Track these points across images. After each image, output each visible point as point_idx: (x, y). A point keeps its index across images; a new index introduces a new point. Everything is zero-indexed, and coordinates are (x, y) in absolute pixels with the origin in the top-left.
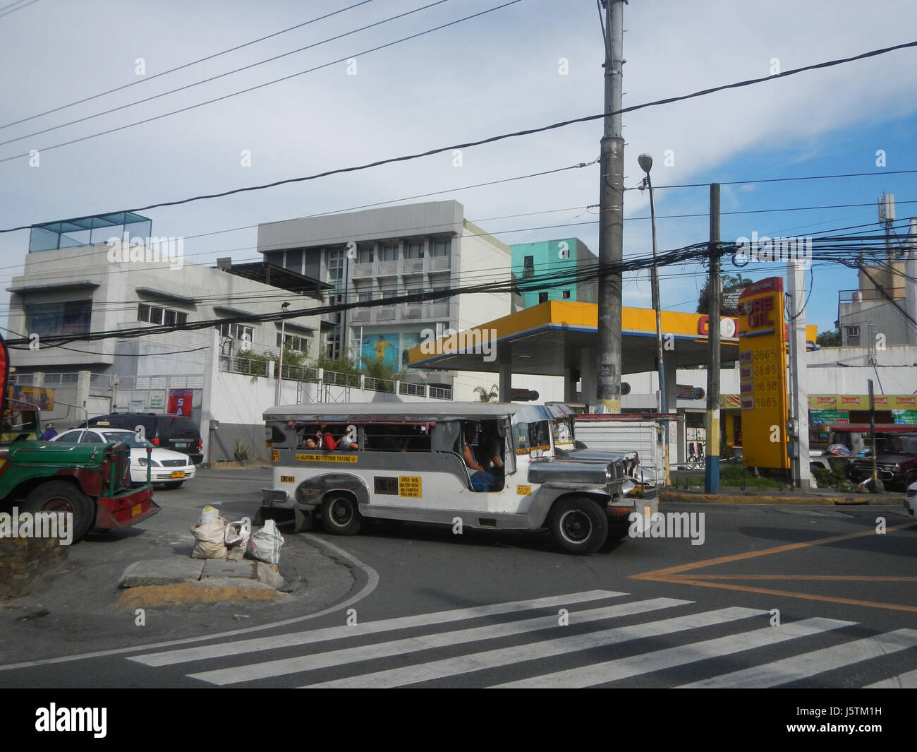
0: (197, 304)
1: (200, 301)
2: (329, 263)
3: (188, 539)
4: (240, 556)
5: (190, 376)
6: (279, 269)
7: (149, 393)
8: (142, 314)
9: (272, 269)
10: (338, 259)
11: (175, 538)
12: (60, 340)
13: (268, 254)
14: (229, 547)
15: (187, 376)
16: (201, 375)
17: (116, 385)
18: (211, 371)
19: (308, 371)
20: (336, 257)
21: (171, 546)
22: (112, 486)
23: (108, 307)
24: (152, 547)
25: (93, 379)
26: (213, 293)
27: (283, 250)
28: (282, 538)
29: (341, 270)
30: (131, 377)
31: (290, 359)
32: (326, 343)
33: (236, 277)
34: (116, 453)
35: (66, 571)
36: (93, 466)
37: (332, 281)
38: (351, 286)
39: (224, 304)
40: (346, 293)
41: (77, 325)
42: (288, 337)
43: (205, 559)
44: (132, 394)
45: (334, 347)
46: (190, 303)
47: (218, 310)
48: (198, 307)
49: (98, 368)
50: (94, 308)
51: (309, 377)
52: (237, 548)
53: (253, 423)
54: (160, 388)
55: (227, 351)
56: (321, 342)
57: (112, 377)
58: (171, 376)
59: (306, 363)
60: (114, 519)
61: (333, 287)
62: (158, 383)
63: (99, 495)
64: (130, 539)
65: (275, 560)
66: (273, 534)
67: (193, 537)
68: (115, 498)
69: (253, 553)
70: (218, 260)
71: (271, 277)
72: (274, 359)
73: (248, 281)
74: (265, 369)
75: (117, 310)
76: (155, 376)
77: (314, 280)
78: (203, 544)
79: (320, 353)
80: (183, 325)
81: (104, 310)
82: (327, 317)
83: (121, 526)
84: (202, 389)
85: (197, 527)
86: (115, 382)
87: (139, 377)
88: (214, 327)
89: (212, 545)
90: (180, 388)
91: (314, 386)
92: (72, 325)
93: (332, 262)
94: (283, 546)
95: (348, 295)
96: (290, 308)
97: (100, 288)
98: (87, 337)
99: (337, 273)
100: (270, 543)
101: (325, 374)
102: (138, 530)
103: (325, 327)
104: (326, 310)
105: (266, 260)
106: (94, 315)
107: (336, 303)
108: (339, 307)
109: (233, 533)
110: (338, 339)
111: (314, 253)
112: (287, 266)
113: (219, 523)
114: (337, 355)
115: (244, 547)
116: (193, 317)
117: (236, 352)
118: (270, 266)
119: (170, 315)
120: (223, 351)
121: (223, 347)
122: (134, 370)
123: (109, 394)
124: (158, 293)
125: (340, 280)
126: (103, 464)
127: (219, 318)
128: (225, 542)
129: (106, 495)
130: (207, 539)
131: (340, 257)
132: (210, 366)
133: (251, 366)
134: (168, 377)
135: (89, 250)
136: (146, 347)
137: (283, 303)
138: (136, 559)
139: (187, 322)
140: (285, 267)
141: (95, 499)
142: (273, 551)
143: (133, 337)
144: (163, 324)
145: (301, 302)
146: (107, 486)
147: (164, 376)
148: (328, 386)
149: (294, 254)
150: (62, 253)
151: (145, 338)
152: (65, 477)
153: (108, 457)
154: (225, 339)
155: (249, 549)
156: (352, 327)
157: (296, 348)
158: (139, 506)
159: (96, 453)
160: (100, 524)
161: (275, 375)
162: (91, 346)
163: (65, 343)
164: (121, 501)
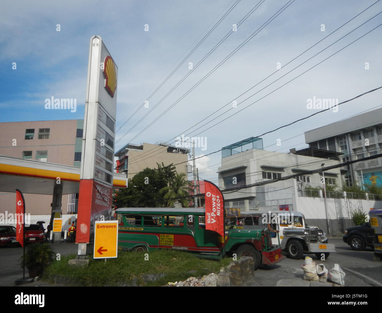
0: (284, 169)
1: (285, 168)
2: (339, 143)
3: (299, 271)
4: (325, 280)
5: (287, 199)
6: (317, 150)
7: (271, 208)
8: (264, 176)
9: (314, 150)
10: (343, 141)
11: (294, 270)
12: (237, 189)
13: (311, 144)
14: (320, 276)
15: (285, 199)
16: (291, 199)
17: (258, 205)
18: (295, 196)
19: (338, 194)
20: (342, 140)
21: (293, 273)
22: (266, 247)
23: (251, 174)
24: (285, 273)
25: (250, 203)
26: (290, 164)
27: (317, 141)
28: (344, 273)
29: (346, 146)
30: (264, 201)
31: (329, 189)
32: (345, 179)
33: (299, 156)
34: (265, 233)
35: (255, 281)
36: (258, 238)
37: (342, 151)
38: (352, 152)
39: (295, 168)
40: (350, 156)
41: (241, 182)
42: (326, 179)
43: (310, 280)
44: (265, 208)
45: (349, 181)
46: (281, 169)
47: (294, 171)
48: (285, 170)
49: (251, 198)
50: (246, 175)
51: (339, 196)
52: (323, 276)
53: (317, 218)
54: (275, 205)
55: (300, 188)
56: (342, 179)
57: (256, 202)
58: (279, 200)
59: (336, 189)
60: (269, 260)
61: (343, 154)
62: (274, 203)
63: (262, 251)
64: (276, 269)
65: (343, 283)
66: (339, 271)
67: (302, 270)
68: (268, 252)
69: (331, 279)
70: (290, 150)
71: (314, 153)
72: (321, 189)
73: (304, 157)
74: (318, 194)
75: (255, 175)
76: (273, 200)
77: (334, 152)
78: (307, 273)
79: (342, 184)
80: (280, 179)
81: (250, 176)
82: (343, 168)
83: (272, 264)
84: (292, 205)
85: (304, 265)
86: (258, 204)
87: (267, 201)
88: (293, 178)
89: (312, 274)
90: (283, 204)
91: (342, 200)
92: (239, 183)
93: (341, 142)
94: (345, 277)
95: (352, 157)
96: (325, 166)
97: (247, 168)
98: (246, 187)
99: (344, 147)
100: (339, 275)
101: (347, 194)
102: (278, 265)
103: (343, 172)
104: (342, 165)
105: (310, 147)
106: (247, 178)
107: (346, 161)
108: (348, 163)
109: (320, 269)
110: (350, 177)
111: (331, 140)
112: (320, 148)
113: (313, 264)
114: (351, 185)
115: (326, 276)
116: (284, 175)
117: (304, 188)
118: (312, 149)
119: (275, 175)
120: (299, 187)
121: (298, 186)
122: (264, 199)
123: (256, 209)
124: (269, 167)
125: (346, 150)
126: (261, 237)
127: (295, 174)
128: (317, 274)
129: (264, 250)
130: (309, 272)
131: (345, 139)
132: (294, 194)
133: (312, 193)
134: (278, 200)
135: (242, 154)
136: (267, 189)
137: (321, 164)
138: (280, 279)
139: (282, 177)
140: (319, 148)
141: (260, 252)
142: (341, 279)
143: (262, 185)
144: (272, 179)
145: (329, 163)
146: (264, 247)
147: (276, 200)
148: (350, 200)
149: (322, 142)
150: (233, 156)
151: (266, 185)
152: (248, 243)
153: (263, 235)
154: (298, 182)
155: (329, 277)
156: (356, 171)
157: (330, 183)
158: (277, 255)
159: (259, 233)
160: (264, 262)
161: (323, 196)
162: (247, 190)
163: (239, 190)
164: (271, 253)
